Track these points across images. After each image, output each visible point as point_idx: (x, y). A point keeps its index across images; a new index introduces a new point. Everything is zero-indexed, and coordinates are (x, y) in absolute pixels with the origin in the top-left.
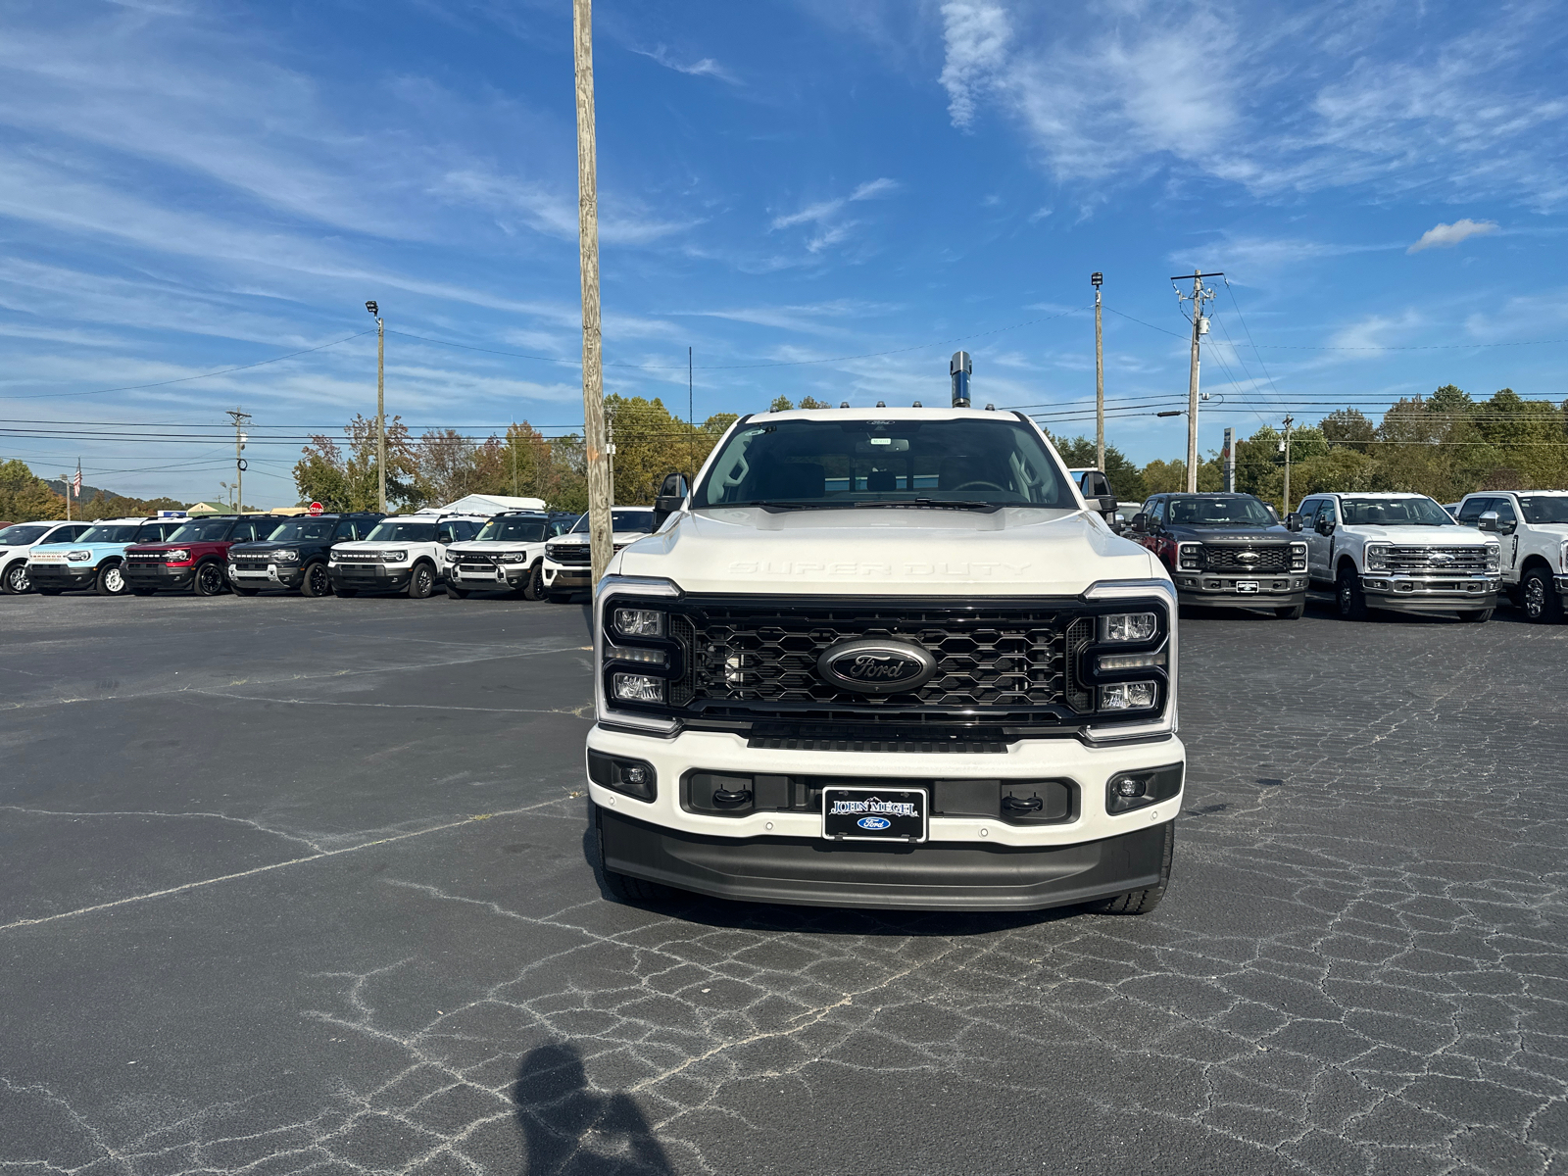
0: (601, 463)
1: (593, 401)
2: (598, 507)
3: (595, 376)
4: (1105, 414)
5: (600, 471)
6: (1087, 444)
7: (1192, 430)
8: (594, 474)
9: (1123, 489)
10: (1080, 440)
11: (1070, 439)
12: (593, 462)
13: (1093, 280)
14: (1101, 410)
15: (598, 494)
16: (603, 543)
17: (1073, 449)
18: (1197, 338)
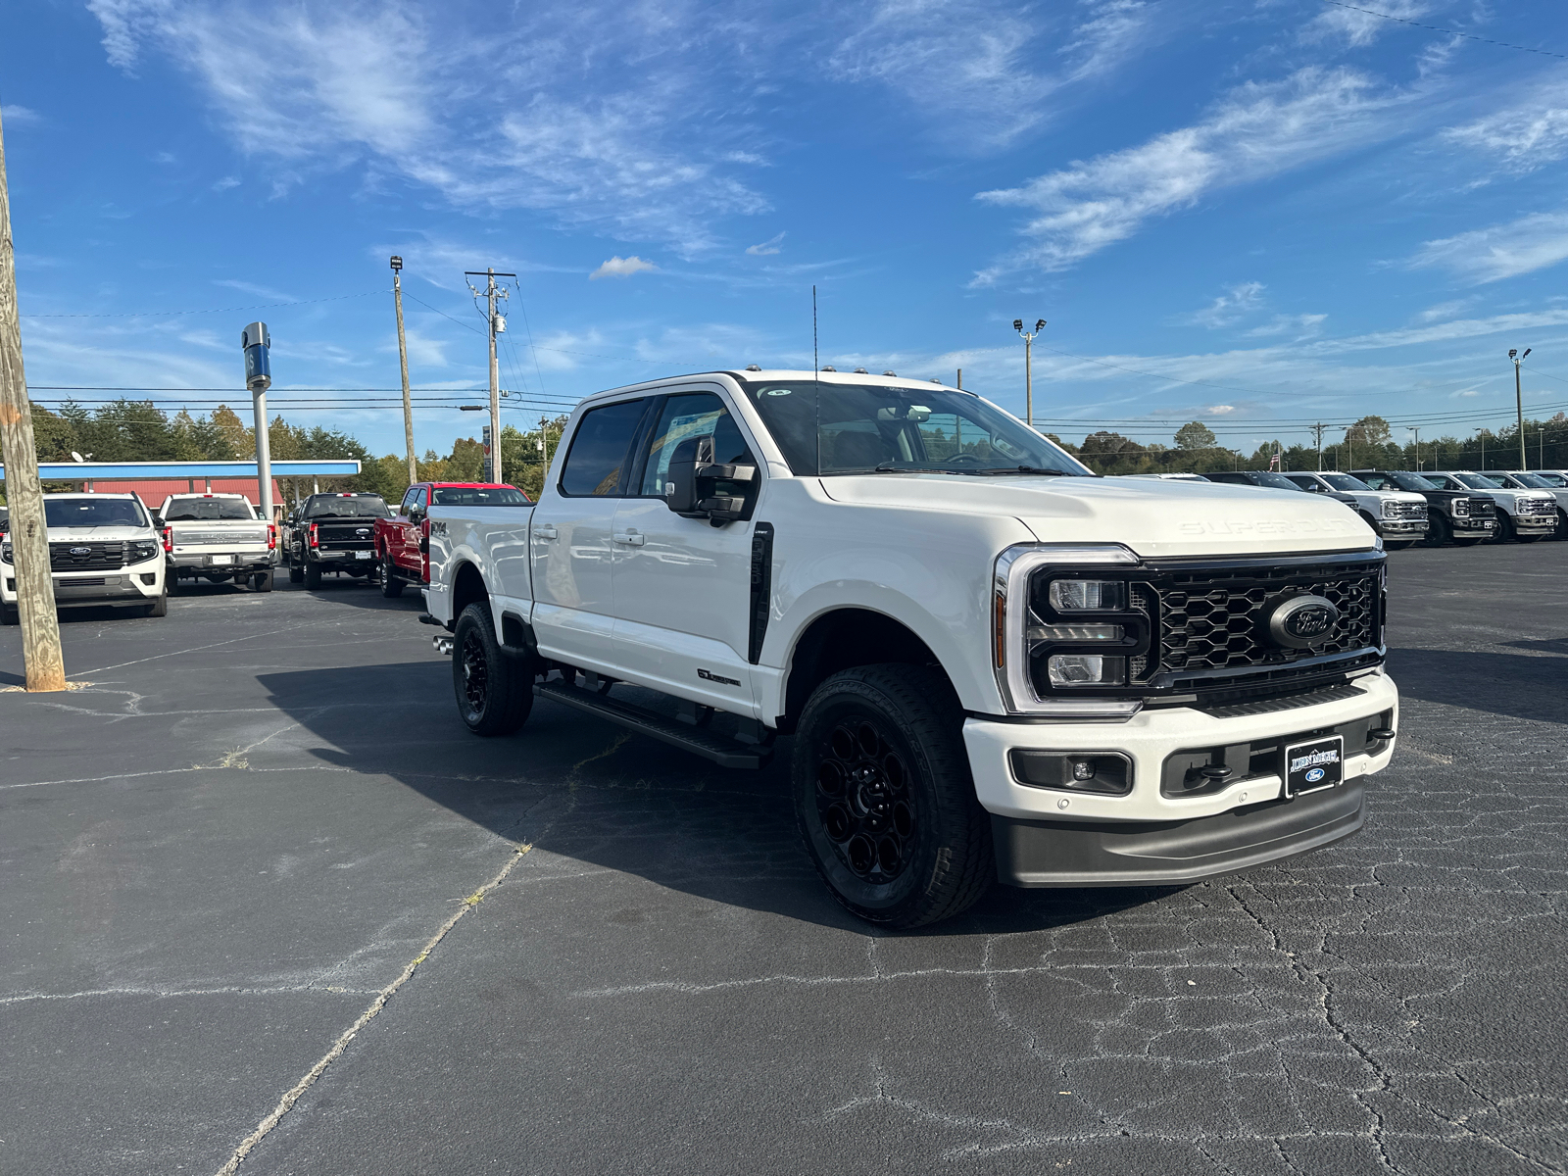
0: (25, 427)
1: (9, 339)
2: (23, 489)
3: (9, 306)
4: (412, 403)
5: (24, 438)
6: (326, 435)
7: (494, 425)
8: (15, 442)
9: (368, 483)
10: (319, 429)
11: (307, 430)
12: (13, 426)
13: (392, 264)
14: (408, 400)
15: (23, 471)
16: (36, 539)
17: (311, 440)
18: (494, 335)
